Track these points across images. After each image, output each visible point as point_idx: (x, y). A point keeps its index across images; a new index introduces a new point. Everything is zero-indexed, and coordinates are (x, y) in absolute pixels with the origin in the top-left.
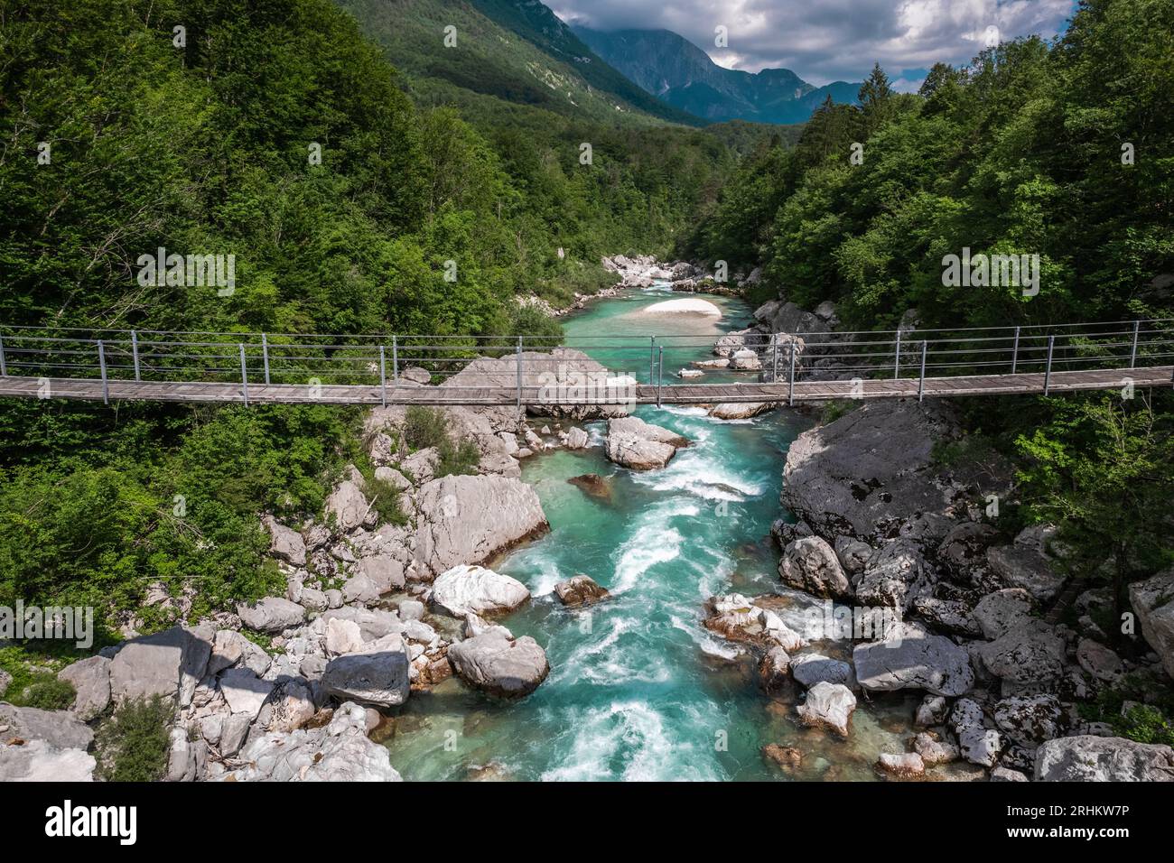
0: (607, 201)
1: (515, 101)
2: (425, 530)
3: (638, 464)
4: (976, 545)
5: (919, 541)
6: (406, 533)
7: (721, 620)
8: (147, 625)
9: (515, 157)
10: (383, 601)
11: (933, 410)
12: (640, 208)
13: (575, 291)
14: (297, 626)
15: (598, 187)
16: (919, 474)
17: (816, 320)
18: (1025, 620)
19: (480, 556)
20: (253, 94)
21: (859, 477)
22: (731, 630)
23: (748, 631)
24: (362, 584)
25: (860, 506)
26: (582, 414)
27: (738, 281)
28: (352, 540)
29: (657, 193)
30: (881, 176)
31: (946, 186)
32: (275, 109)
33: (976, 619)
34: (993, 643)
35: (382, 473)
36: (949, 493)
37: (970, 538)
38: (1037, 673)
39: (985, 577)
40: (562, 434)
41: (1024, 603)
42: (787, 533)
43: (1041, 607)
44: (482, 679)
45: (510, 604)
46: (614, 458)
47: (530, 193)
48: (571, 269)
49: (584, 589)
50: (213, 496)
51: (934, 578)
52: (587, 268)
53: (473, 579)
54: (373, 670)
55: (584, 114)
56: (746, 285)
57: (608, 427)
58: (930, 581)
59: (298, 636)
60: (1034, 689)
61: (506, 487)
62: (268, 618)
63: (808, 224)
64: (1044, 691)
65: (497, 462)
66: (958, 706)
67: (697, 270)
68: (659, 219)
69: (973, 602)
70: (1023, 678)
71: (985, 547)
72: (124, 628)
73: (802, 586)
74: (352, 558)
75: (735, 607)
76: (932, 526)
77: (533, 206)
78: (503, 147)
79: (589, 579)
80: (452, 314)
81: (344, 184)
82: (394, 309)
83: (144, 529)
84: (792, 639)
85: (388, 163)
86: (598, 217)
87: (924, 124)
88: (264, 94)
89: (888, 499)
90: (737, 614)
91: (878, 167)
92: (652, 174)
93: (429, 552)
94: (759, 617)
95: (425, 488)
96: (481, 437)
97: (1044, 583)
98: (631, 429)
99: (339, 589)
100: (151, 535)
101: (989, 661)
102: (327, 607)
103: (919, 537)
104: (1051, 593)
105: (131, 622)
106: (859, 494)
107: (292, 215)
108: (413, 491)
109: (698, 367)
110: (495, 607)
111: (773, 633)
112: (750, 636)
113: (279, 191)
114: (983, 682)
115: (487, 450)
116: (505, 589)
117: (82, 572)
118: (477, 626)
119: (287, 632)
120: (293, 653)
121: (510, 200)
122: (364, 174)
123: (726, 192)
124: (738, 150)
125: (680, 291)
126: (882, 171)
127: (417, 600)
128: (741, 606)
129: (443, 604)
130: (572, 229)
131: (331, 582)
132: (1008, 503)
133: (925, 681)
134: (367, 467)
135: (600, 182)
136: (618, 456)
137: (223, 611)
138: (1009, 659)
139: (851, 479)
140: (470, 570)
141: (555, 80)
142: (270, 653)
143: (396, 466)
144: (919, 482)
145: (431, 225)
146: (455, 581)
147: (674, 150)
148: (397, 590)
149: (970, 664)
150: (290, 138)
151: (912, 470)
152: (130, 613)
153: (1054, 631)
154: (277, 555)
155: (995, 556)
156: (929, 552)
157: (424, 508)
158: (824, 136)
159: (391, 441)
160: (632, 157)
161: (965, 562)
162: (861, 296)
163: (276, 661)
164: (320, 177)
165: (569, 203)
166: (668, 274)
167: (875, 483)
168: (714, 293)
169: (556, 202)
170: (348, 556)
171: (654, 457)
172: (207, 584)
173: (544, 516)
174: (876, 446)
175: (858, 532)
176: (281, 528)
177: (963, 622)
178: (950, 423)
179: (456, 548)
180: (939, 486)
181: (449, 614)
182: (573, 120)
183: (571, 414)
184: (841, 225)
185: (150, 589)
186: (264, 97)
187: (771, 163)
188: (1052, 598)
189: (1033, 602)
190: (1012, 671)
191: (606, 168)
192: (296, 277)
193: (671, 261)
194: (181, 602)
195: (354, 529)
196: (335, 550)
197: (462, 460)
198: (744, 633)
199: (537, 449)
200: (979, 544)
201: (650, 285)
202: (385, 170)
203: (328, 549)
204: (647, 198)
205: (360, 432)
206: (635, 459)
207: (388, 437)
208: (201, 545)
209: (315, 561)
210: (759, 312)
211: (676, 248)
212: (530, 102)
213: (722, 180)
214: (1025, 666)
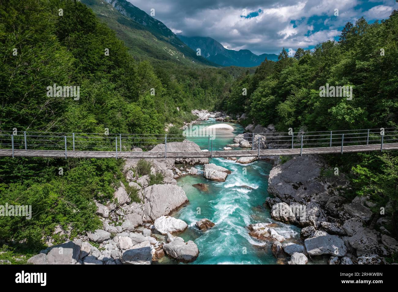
0: (191, 92)
1: (159, 59)
2: (148, 204)
3: (216, 179)
4: (338, 204)
5: (318, 203)
6: (141, 205)
7: (256, 232)
8: (56, 241)
9: (163, 77)
10: (136, 229)
11: (317, 159)
12: (202, 94)
13: (184, 121)
14: (107, 240)
15: (188, 87)
16: (315, 180)
17: (268, 130)
18: (362, 228)
19: (167, 213)
20: (84, 55)
21: (295, 181)
22: (259, 236)
23: (265, 236)
24: (129, 224)
25: (296, 192)
26: (193, 163)
27: (237, 118)
28: (123, 208)
29: (208, 89)
30: (288, 83)
31: (312, 86)
32: (91, 61)
33: (344, 229)
34: (352, 237)
35: (131, 184)
36: (326, 186)
37: (336, 201)
38: (370, 247)
39: (344, 214)
40: (188, 170)
41: (360, 223)
42: (272, 202)
43: (366, 224)
44: (177, 256)
45: (181, 229)
46: (207, 177)
47: (168, 89)
48: (182, 114)
49: (206, 223)
50: (79, 193)
51: (325, 215)
52: (187, 114)
53: (168, 221)
54: (140, 254)
55: (182, 64)
56: (240, 119)
57: (204, 167)
58: (324, 216)
59: (108, 243)
60: (369, 253)
61: (174, 188)
62: (99, 237)
63: (264, 99)
64: (372, 254)
65: (169, 179)
66: (343, 260)
67: (223, 114)
68: (208, 98)
69: (342, 223)
70: (366, 249)
71: (342, 204)
72: (47, 242)
73: (280, 220)
74: (124, 215)
75: (259, 228)
76: (323, 197)
77: (169, 93)
78: (159, 74)
79: (208, 220)
80: (149, 129)
81: (113, 86)
82: (130, 128)
83: (53, 206)
84: (281, 238)
85: (127, 78)
86: (188, 97)
87: (301, 67)
88: (87, 55)
89: (305, 189)
90: (261, 230)
91: (287, 80)
92: (206, 83)
93: (149, 212)
94: (268, 231)
95: (146, 189)
96: (163, 171)
97: (365, 216)
98: (212, 168)
99: (120, 225)
100: (56, 208)
101: (352, 243)
102: (117, 232)
103: (318, 201)
104: (368, 219)
105: (50, 240)
106: (296, 187)
107: (99, 95)
108: (142, 190)
109: (229, 146)
110: (176, 230)
111: (274, 236)
112: (266, 237)
113: (93, 87)
114: (350, 251)
115: (166, 175)
116: (179, 224)
117: (34, 222)
118: (171, 238)
119: (104, 242)
120: (108, 249)
121: (161, 91)
122: (119, 82)
123: (232, 89)
124: (233, 75)
125: (218, 121)
126: (289, 82)
127: (148, 229)
128: (261, 227)
129: (158, 230)
130: (181, 101)
131: (117, 223)
132: (347, 189)
133: (331, 251)
134: (126, 182)
135: (189, 85)
136: (209, 177)
137: (82, 235)
138: (360, 242)
139: (292, 182)
140: (166, 218)
141: (173, 53)
142: (100, 250)
143: (135, 182)
144: (315, 183)
145: (141, 99)
146: (162, 222)
147: (213, 75)
148: (140, 225)
149: (345, 244)
150: (96, 70)
151: (313, 179)
152: (49, 237)
153: (373, 232)
154: (99, 214)
155: (347, 207)
156: (322, 206)
157: (147, 196)
158: (265, 71)
159: (133, 173)
160: (199, 77)
161: (335, 209)
162: (286, 122)
163: (102, 253)
164: (105, 83)
165: (180, 92)
166: (213, 116)
167: (300, 184)
168: (230, 122)
169: (176, 92)
170: (122, 214)
171: (221, 177)
172: (76, 225)
173: (187, 198)
174: (300, 171)
175: (296, 200)
176: (100, 204)
177: (339, 230)
178: (323, 163)
179: (159, 210)
180: (322, 184)
181: (160, 233)
182: (179, 66)
183: (189, 163)
184: (275, 99)
185: (56, 228)
186: (87, 56)
187: (247, 79)
188: (369, 221)
189: (363, 222)
190: (361, 246)
191: (191, 81)
192: (100, 116)
193: (213, 111)
194: (67, 232)
195: (123, 204)
196: (117, 212)
197: (158, 179)
198: (264, 237)
199: (180, 175)
200: (340, 204)
201: (208, 120)
202: (127, 81)
203: (115, 212)
204: (205, 91)
205: (122, 170)
206: (215, 178)
207: (132, 171)
208: (74, 211)
209: (112, 216)
210: (247, 128)
211: (215, 107)
212: (164, 60)
213: (230, 85)
214: (365, 244)
